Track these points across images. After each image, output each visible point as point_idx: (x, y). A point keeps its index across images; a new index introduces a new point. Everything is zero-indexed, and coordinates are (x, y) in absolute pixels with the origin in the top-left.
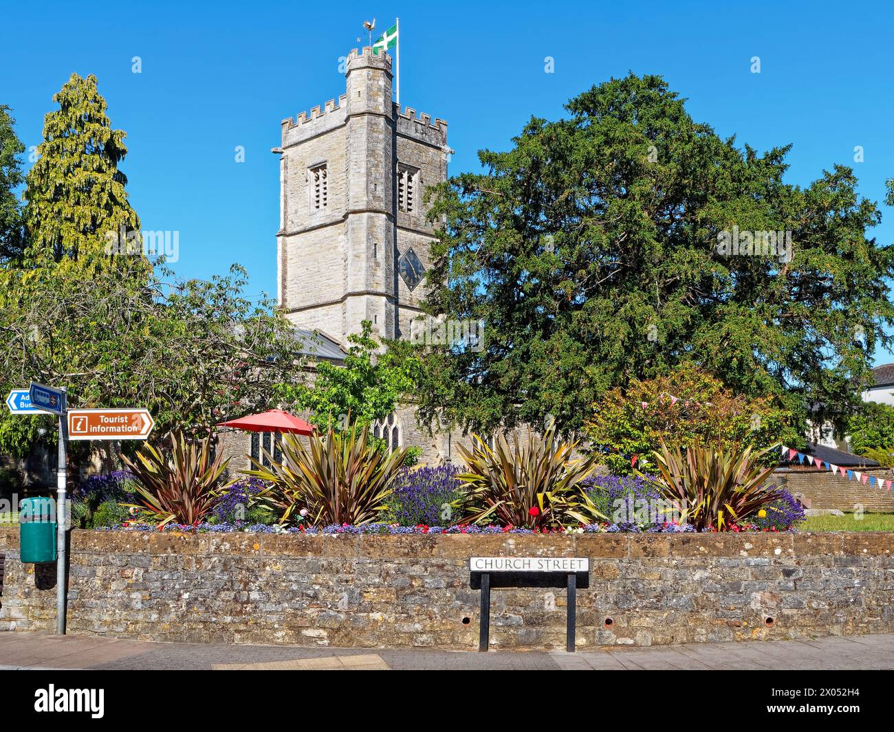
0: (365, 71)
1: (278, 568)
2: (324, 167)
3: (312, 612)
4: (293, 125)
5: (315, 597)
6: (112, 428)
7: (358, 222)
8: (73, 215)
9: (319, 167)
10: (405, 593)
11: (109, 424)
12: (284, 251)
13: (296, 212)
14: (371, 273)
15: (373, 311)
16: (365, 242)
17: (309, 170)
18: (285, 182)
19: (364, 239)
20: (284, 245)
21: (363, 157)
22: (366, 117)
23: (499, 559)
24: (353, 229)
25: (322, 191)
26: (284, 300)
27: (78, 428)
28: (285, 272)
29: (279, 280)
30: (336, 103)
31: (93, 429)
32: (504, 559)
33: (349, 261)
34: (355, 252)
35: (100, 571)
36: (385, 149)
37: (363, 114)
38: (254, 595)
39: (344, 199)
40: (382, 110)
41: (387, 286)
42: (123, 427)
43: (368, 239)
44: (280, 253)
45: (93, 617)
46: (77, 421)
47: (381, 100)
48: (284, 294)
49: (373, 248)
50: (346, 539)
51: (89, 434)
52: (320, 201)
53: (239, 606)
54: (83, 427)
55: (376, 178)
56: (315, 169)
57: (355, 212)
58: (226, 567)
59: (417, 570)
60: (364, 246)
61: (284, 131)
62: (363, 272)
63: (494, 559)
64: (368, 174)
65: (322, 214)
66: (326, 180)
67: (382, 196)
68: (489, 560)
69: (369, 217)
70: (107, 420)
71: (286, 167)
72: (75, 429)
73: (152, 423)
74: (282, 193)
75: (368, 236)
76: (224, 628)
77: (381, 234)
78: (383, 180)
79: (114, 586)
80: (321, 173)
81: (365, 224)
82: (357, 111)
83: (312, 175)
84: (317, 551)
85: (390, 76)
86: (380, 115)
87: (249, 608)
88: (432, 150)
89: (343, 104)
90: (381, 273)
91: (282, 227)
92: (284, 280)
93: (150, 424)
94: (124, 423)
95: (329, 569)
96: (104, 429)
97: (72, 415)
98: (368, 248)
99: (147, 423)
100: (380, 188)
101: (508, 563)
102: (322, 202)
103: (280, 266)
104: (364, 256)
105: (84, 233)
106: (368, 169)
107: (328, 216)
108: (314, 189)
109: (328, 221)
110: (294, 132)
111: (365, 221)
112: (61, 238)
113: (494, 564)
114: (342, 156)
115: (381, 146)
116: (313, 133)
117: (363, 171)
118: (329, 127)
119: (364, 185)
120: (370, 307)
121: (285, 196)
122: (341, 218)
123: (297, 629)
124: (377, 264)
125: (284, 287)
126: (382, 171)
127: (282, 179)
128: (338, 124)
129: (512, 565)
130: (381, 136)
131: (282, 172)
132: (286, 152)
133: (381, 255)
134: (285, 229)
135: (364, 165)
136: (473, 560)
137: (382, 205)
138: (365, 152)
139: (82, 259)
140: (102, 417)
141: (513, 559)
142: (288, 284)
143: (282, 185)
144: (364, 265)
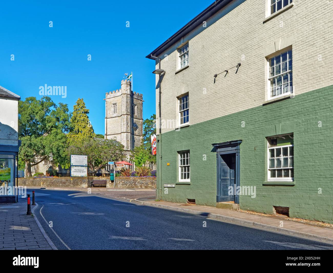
0: (126, 85)
1: (139, 181)
2: (116, 104)
3: (143, 185)
4: (108, 94)
5: (143, 183)
8: (81, 125)
9: (115, 104)
10: (152, 183)
12: (107, 122)
13: (109, 113)
14: (127, 128)
15: (128, 136)
17: (112, 105)
18: (107, 107)
19: (125, 121)
20: (107, 120)
21: (125, 103)
22: (126, 95)
24: (123, 118)
25: (115, 109)
26: (107, 133)
28: (107, 127)
29: (105, 128)
30: (119, 91)
33: (122, 125)
34: (123, 123)
35: (119, 181)
36: (130, 102)
37: (125, 94)
38: (137, 183)
39: (120, 112)
40: (129, 93)
41: (131, 131)
43: (126, 121)
44: (105, 122)
45: (118, 186)
47: (129, 91)
48: (107, 131)
50: (146, 177)
52: (115, 111)
53: (135, 184)
55: (128, 108)
56: (114, 104)
57: (123, 115)
58: (133, 181)
59: (154, 181)
60: (125, 122)
61: (106, 95)
62: (125, 128)
65: (115, 114)
66: (116, 107)
67: (129, 111)
69: (126, 116)
71: (107, 103)
74: (106, 109)
76: (133, 187)
77: (129, 120)
78: (129, 108)
79: (121, 183)
80: (115, 105)
82: (124, 93)
83: (113, 106)
84: (143, 179)
85: (131, 86)
86: (129, 94)
87: (136, 185)
88: (139, 100)
89: (120, 91)
90: (129, 128)
91: (106, 116)
92: (107, 128)
95: (144, 181)
98: (126, 123)
100: (129, 110)
102: (115, 112)
103: (106, 125)
104: (125, 124)
105: (83, 128)
107: (117, 115)
108: (113, 108)
109: (117, 116)
110: (108, 96)
111: (126, 117)
112: (79, 129)
114: (120, 102)
115: (129, 101)
116: (113, 96)
117: (125, 106)
118: (117, 96)
119: (125, 109)
120: (127, 136)
121: (107, 110)
122: (120, 116)
123: (141, 187)
124: (128, 126)
125: (107, 130)
126: (129, 106)
127: (106, 106)
128: (119, 95)
130: (129, 99)
131: (106, 104)
132: (107, 100)
133: (129, 124)
134: (107, 117)
135: (125, 105)
137: (129, 113)
138: (126, 102)
139: (83, 133)
142: (108, 129)
143: (106, 107)
144: (125, 126)
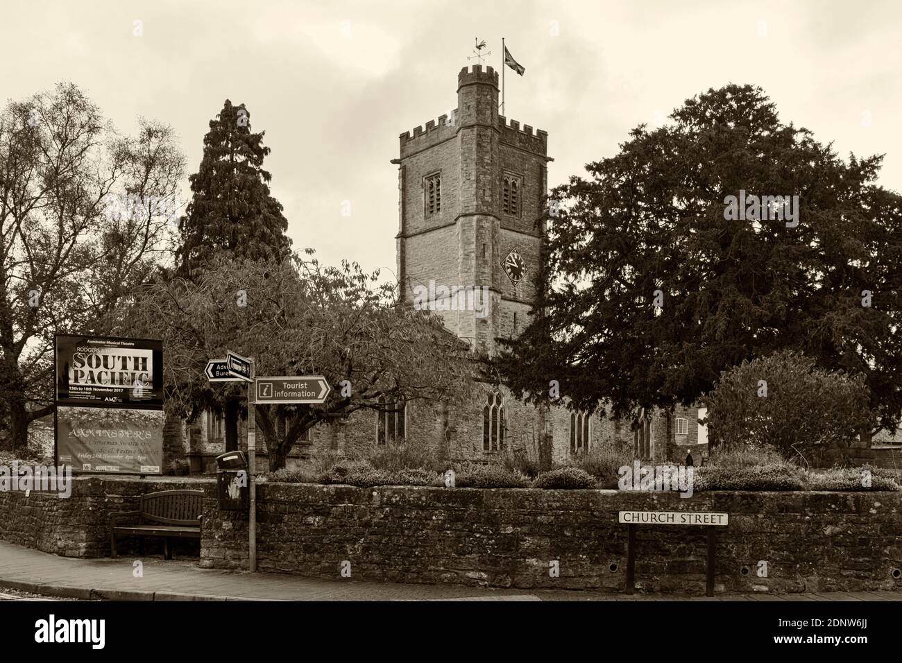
0: (475, 88)
2: (437, 176)
6: (294, 394)
7: (468, 225)
9: (433, 176)
10: (558, 541)
11: (291, 390)
13: (413, 216)
14: (480, 270)
16: (475, 243)
17: (424, 178)
18: (404, 190)
19: (474, 240)
20: (403, 246)
21: (473, 165)
22: (475, 129)
23: (645, 513)
24: (464, 231)
25: (435, 197)
27: (265, 394)
31: (278, 394)
32: (650, 513)
33: (461, 261)
34: (466, 252)
36: (493, 158)
37: (473, 127)
39: (455, 204)
40: (488, 122)
41: (494, 281)
42: (303, 392)
43: (477, 240)
46: (263, 387)
47: (488, 112)
49: (482, 247)
51: (274, 398)
54: (268, 393)
55: (484, 185)
56: (429, 178)
57: (465, 216)
60: (473, 246)
62: (473, 270)
63: (640, 513)
64: (478, 181)
65: (436, 218)
66: (440, 187)
67: (489, 199)
68: (636, 513)
69: (478, 220)
70: (289, 386)
71: (403, 177)
72: (262, 395)
73: (328, 389)
74: (401, 200)
75: (477, 237)
77: (488, 235)
78: (489, 185)
80: (435, 181)
81: (475, 226)
82: (468, 124)
83: (427, 183)
85: (497, 91)
86: (487, 127)
88: (533, 157)
89: (455, 117)
91: (400, 230)
93: (326, 389)
94: (304, 389)
96: (287, 394)
97: (259, 382)
98: (477, 248)
99: (324, 389)
100: (487, 192)
101: (654, 516)
102: (435, 207)
104: (474, 255)
106: (478, 177)
107: (441, 220)
108: (428, 195)
109: (441, 224)
110: (409, 144)
111: (474, 223)
113: (640, 517)
115: (489, 155)
116: (428, 145)
117: (473, 178)
118: (442, 139)
119: (473, 191)
121: (404, 203)
122: (452, 221)
124: (485, 262)
129: (657, 518)
130: (489, 146)
132: (403, 163)
133: (489, 253)
134: (403, 232)
135: (474, 173)
136: (622, 514)
137: (491, 208)
138: (475, 161)
140: (285, 383)
141: (657, 514)
144: (474, 262)
